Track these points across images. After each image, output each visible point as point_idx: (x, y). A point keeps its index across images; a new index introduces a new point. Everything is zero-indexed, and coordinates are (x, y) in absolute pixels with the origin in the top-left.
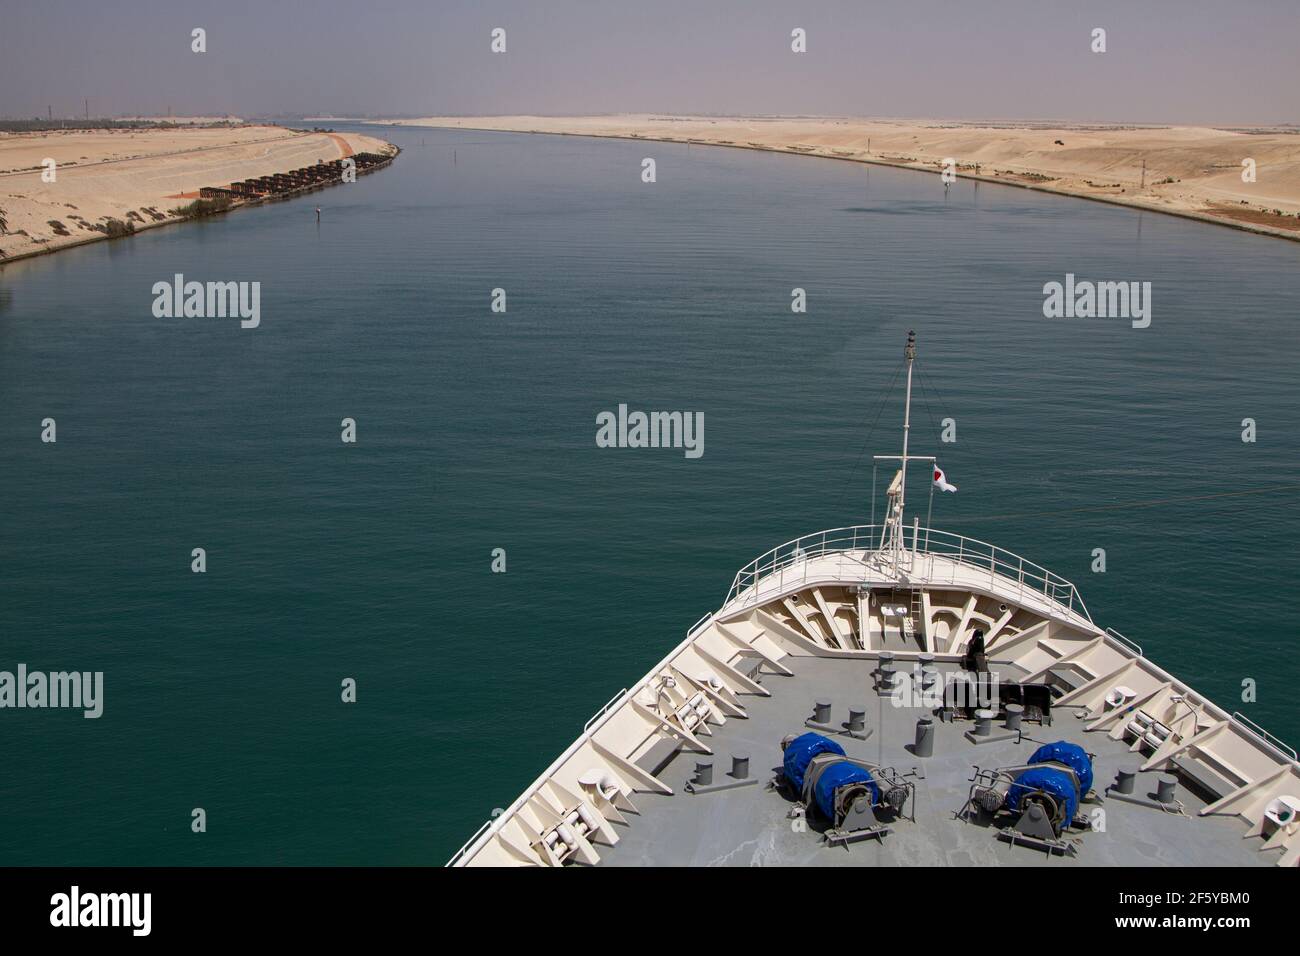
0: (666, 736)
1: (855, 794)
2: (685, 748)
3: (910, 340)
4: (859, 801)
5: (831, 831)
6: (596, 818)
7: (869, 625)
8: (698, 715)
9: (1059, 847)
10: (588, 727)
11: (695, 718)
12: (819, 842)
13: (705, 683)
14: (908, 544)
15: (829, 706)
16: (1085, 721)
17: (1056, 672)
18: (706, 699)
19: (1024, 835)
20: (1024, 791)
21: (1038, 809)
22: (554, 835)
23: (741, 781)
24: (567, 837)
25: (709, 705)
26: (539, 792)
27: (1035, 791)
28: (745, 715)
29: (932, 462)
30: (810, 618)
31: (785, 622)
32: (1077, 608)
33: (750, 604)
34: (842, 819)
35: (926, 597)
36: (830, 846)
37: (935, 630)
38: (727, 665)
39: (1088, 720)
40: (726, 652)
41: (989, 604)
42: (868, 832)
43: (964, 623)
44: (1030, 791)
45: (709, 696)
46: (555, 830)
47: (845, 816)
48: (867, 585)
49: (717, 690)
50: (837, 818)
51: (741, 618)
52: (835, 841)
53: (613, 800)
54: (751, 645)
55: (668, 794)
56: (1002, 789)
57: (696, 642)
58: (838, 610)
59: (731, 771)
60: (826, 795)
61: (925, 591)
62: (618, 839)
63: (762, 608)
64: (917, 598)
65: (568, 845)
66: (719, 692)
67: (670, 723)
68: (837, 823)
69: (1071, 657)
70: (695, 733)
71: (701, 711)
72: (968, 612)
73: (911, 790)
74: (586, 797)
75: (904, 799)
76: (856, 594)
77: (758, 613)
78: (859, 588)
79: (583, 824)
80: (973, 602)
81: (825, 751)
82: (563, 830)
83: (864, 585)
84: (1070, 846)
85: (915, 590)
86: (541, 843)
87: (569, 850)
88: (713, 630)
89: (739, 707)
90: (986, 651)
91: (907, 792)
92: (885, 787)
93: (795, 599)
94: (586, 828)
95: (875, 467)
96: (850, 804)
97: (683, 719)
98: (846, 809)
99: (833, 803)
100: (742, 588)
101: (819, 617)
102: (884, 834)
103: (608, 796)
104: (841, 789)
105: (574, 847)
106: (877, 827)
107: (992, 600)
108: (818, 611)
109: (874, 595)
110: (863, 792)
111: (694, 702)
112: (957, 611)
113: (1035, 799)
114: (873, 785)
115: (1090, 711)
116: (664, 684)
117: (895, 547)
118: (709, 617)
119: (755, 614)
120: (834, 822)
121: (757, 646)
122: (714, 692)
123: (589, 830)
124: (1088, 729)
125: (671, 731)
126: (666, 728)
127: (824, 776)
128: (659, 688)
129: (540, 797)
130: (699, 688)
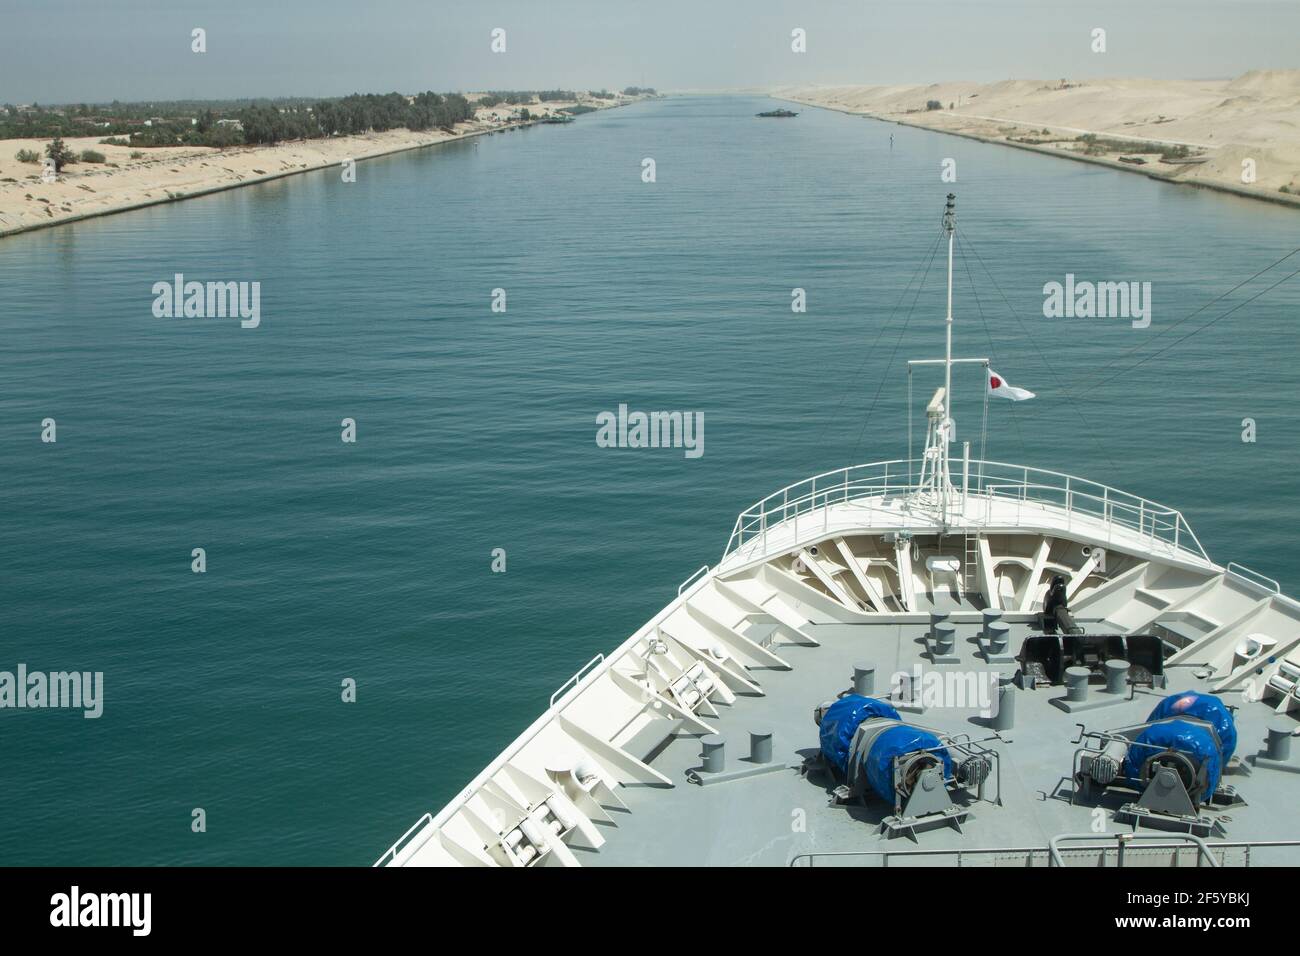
0: (658, 717)
1: (921, 765)
2: (682, 731)
3: (949, 206)
4: (929, 775)
5: (891, 817)
6: (574, 815)
7: (912, 585)
8: (699, 691)
9: (1202, 824)
10: (554, 702)
11: (695, 696)
12: (874, 833)
13: (706, 651)
14: (957, 481)
15: (872, 671)
16: (1209, 681)
17: (1165, 625)
18: (708, 672)
19: (1152, 812)
20: (1146, 752)
21: (1171, 774)
22: (518, 835)
23: (764, 766)
24: (535, 836)
25: (713, 679)
26: (494, 779)
27: (1164, 751)
28: (761, 692)
29: (984, 365)
30: (835, 577)
31: (804, 581)
32: (1186, 542)
33: (757, 555)
34: (905, 801)
35: (984, 546)
36: (890, 838)
37: (998, 588)
38: (733, 631)
39: (1212, 680)
40: (731, 616)
41: (1067, 550)
42: (940, 817)
43: (1036, 575)
44: (1155, 751)
45: (714, 668)
46: (518, 827)
47: (909, 797)
48: (906, 532)
49: (722, 660)
50: (898, 799)
51: (746, 575)
52: (898, 830)
53: (593, 792)
54: (762, 608)
55: (666, 786)
56: (1116, 753)
57: (692, 602)
58: (870, 567)
59: (749, 755)
60: (881, 769)
61: (982, 536)
62: (604, 841)
63: (772, 562)
64: (972, 545)
65: (537, 847)
66: (724, 663)
67: (662, 698)
68: (898, 806)
69: (1182, 604)
70: (697, 714)
71: (703, 686)
72: (1040, 562)
73: (994, 761)
74: (557, 789)
75: (984, 775)
76: (893, 544)
77: (767, 568)
78: (897, 536)
79: (555, 822)
80: (1045, 549)
81: (876, 716)
82: (528, 827)
83: (902, 532)
84: (1216, 823)
85: (969, 536)
86: (500, 845)
87: (538, 854)
88: (711, 587)
89: (752, 682)
90: (1069, 605)
91: (990, 764)
92: (958, 758)
93: (814, 551)
94: (560, 828)
95: (910, 376)
96: (915, 779)
97: (680, 694)
98: (911, 787)
99: (892, 779)
100: (746, 537)
101: (848, 576)
102: (963, 818)
103: (587, 787)
104: (902, 759)
105: (544, 850)
106: (954, 811)
107: (1071, 543)
108: (844, 568)
109: (916, 545)
110: (933, 762)
111: (693, 674)
112: (1026, 562)
113: (1165, 761)
114: (943, 753)
115: (1215, 670)
116: (652, 650)
117: (939, 487)
118: (704, 572)
119: (762, 571)
120: (894, 805)
121: (769, 609)
122: (719, 663)
123: (564, 829)
124: (1216, 689)
125: (665, 709)
126: (658, 705)
127: (877, 746)
128: (646, 657)
129: (495, 786)
130: (698, 657)
